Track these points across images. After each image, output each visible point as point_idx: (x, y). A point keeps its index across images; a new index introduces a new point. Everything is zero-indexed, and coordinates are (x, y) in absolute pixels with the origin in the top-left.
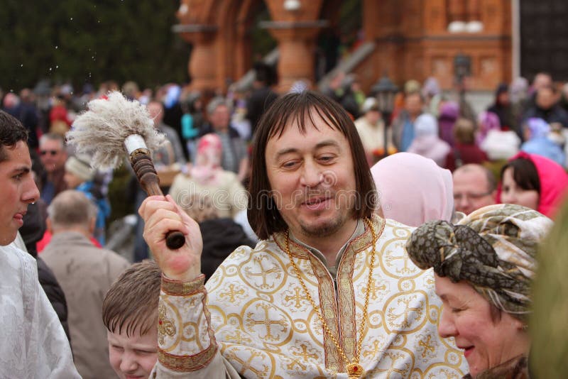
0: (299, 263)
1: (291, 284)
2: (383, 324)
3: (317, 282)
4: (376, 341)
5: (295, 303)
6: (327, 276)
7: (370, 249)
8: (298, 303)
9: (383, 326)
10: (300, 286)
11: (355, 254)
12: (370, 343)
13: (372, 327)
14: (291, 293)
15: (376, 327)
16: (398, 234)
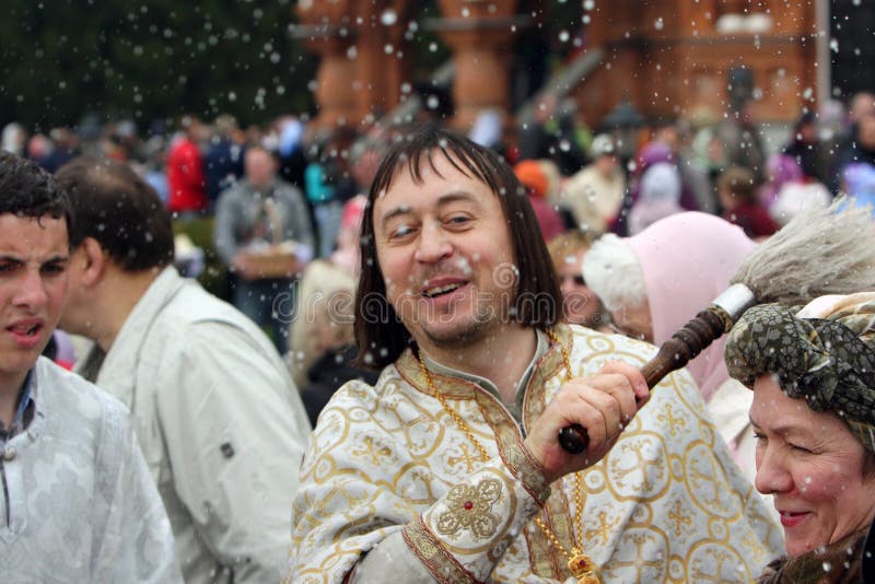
0: (457, 406)
1: (452, 440)
2: (606, 485)
3: (492, 433)
4: (602, 513)
5: (465, 467)
6: (507, 422)
7: (563, 373)
8: (470, 467)
9: (607, 490)
10: (467, 441)
11: (544, 381)
12: (594, 517)
13: (591, 491)
14: (456, 452)
15: (598, 491)
16: (595, 346)
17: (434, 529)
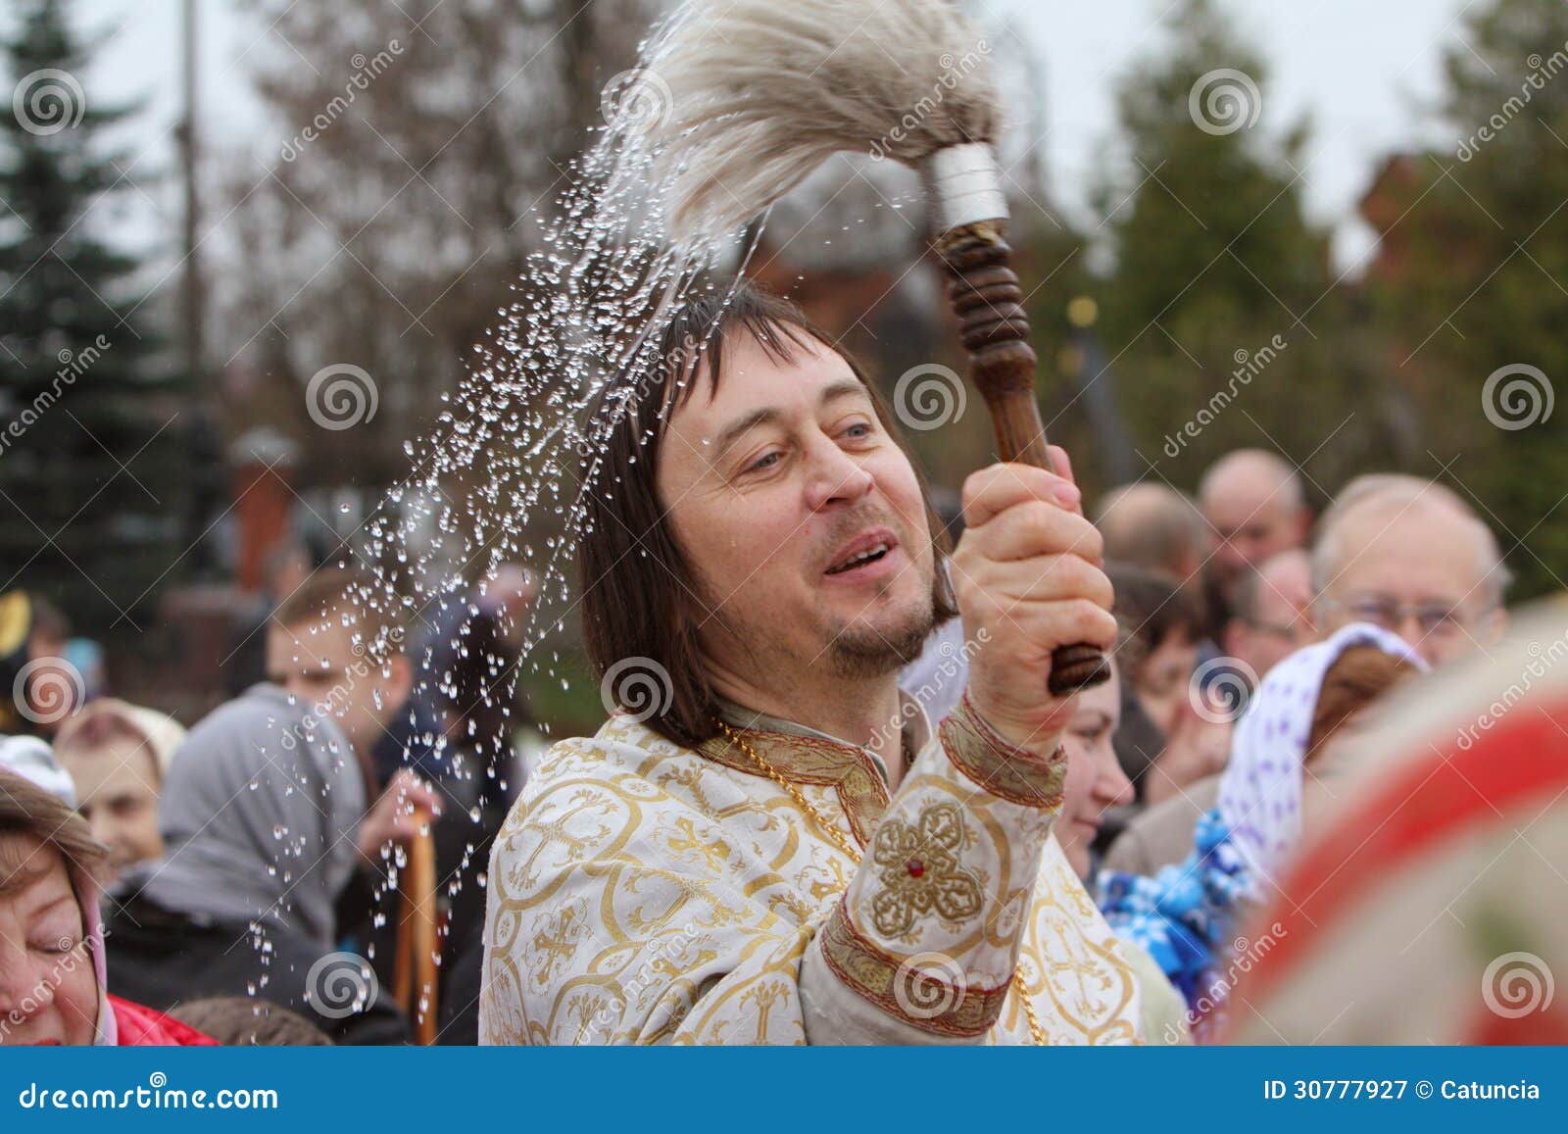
1: (814, 849)
14: (825, 872)
17: (871, 934)
